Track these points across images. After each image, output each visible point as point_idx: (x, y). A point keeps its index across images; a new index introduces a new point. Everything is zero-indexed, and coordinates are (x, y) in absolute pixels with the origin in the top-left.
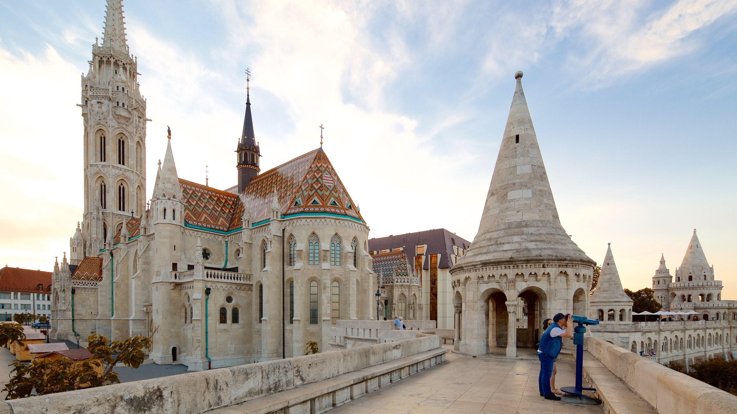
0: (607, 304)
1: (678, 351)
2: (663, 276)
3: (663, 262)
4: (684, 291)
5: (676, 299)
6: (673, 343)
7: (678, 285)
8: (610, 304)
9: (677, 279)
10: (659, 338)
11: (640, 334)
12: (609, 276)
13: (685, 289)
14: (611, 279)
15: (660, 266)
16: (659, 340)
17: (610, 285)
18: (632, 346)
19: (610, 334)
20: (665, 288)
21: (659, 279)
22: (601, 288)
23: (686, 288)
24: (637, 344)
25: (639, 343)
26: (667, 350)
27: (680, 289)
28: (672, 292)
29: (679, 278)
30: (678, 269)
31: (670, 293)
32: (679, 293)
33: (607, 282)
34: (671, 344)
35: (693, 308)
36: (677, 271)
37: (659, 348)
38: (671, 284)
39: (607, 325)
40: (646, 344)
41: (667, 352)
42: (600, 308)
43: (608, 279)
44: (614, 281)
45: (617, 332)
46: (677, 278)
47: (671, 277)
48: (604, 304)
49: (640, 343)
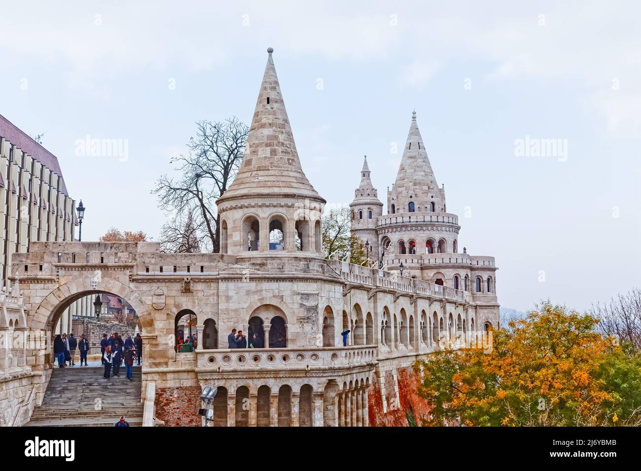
0: (267, 201)
1: (406, 345)
2: (368, 201)
3: (366, 174)
4: (402, 233)
5: (391, 248)
6: (398, 326)
7: (394, 221)
8: (275, 201)
9: (391, 210)
10: (375, 307)
11: (339, 289)
12: (271, 130)
13: (404, 229)
14: (276, 137)
15: (362, 181)
16: (376, 314)
17: (274, 152)
18: (324, 322)
19: (274, 285)
20: (371, 226)
21: (361, 207)
22: (253, 163)
23: (406, 226)
24: (335, 315)
25: (338, 314)
26: (390, 341)
27: (396, 227)
28: (383, 235)
29: (393, 206)
30: (391, 190)
31: (380, 237)
32: (394, 237)
33: (267, 145)
34: (395, 327)
35: (418, 265)
36: (389, 193)
37: (377, 333)
38: (380, 218)
39: (266, 258)
40: (352, 320)
41: (390, 346)
42: (251, 212)
43: (269, 137)
44: (283, 144)
45: (292, 279)
46: (391, 207)
47: (381, 205)
48: (260, 201)
49: (341, 313)
